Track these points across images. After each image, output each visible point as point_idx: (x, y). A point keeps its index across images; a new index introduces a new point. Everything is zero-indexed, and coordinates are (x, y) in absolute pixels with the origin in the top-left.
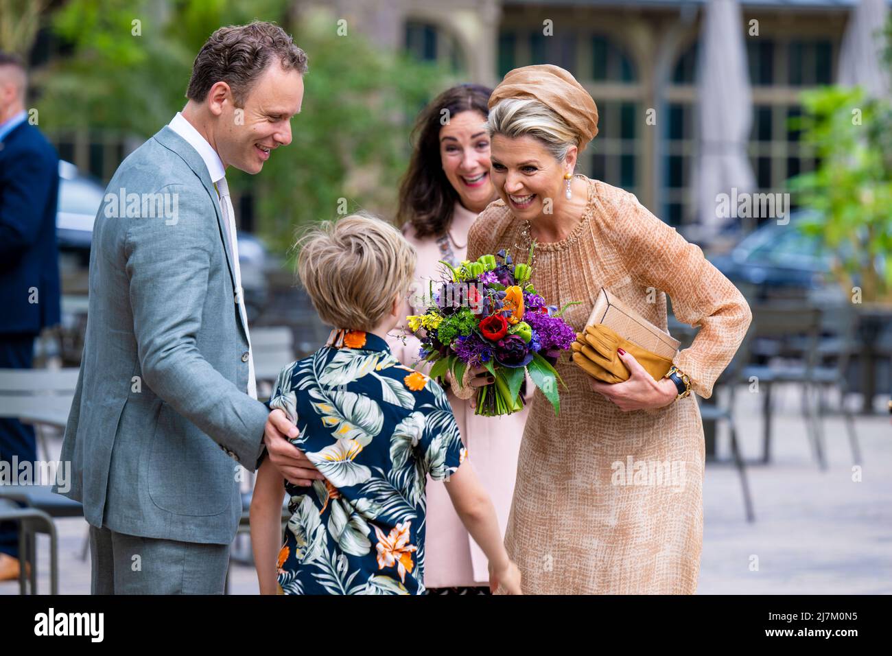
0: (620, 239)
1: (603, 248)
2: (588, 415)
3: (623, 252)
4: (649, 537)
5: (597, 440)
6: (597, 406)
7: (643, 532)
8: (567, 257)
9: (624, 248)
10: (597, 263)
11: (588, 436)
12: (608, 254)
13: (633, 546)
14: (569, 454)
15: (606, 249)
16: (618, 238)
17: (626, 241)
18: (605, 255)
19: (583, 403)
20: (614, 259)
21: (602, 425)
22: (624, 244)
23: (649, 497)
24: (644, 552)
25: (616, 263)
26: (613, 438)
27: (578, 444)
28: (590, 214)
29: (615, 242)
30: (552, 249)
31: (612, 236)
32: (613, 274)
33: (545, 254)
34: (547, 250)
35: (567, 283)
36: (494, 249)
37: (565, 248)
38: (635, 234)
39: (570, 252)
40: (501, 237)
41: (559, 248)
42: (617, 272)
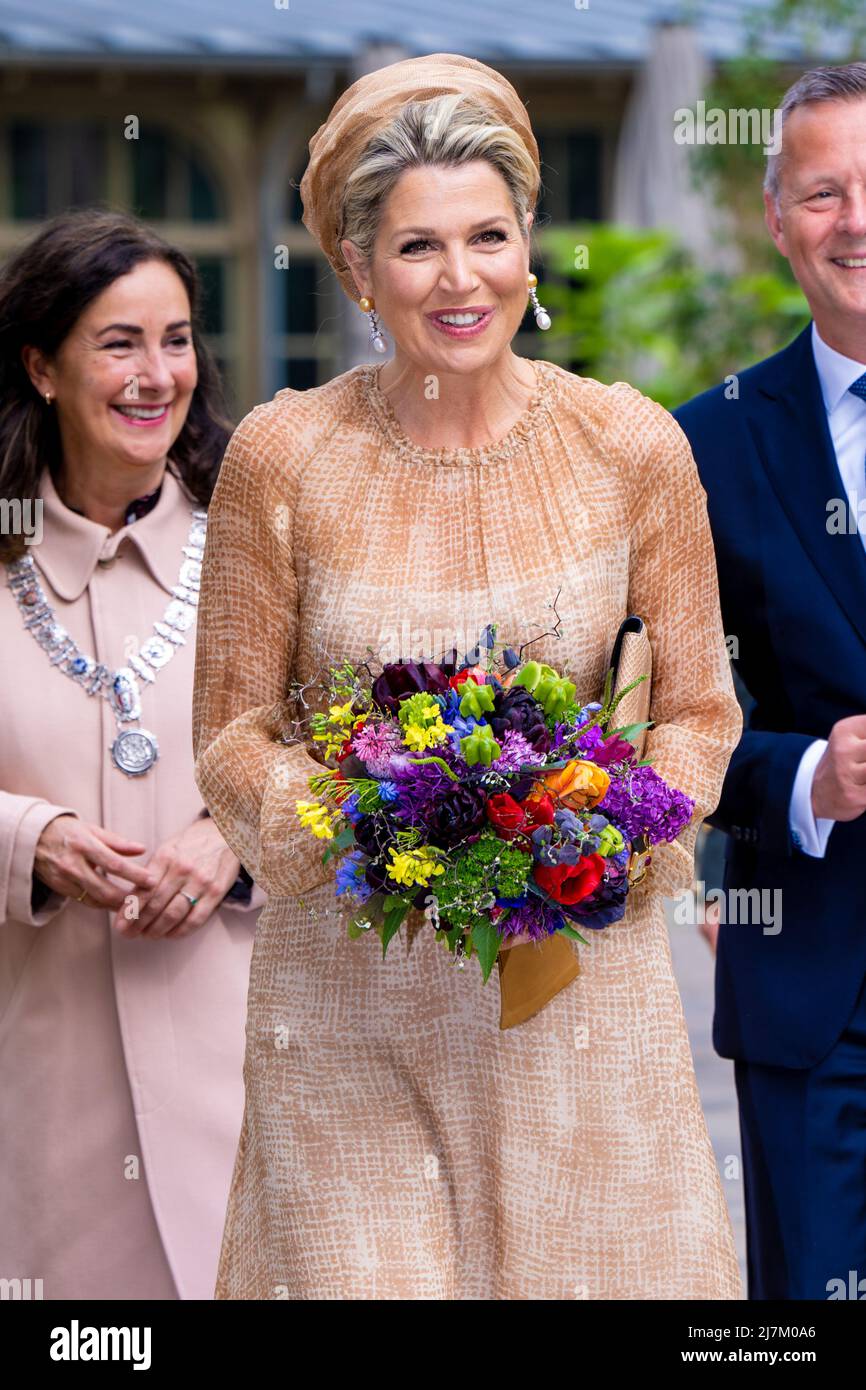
0: (628, 444)
1: (587, 465)
3: (631, 474)
7: (637, 1157)
8: (503, 480)
9: (635, 464)
10: (575, 493)
12: (600, 477)
15: (595, 468)
16: (624, 442)
17: (640, 447)
18: (591, 479)
20: (613, 490)
22: (635, 456)
24: (644, 1201)
25: (615, 499)
28: (549, 399)
29: (616, 450)
30: (467, 461)
31: (608, 439)
32: (606, 522)
33: (446, 472)
34: (454, 462)
35: (503, 534)
36: (307, 464)
37: (497, 461)
38: (659, 435)
39: (510, 469)
40: (327, 439)
41: (484, 458)
42: (613, 518)
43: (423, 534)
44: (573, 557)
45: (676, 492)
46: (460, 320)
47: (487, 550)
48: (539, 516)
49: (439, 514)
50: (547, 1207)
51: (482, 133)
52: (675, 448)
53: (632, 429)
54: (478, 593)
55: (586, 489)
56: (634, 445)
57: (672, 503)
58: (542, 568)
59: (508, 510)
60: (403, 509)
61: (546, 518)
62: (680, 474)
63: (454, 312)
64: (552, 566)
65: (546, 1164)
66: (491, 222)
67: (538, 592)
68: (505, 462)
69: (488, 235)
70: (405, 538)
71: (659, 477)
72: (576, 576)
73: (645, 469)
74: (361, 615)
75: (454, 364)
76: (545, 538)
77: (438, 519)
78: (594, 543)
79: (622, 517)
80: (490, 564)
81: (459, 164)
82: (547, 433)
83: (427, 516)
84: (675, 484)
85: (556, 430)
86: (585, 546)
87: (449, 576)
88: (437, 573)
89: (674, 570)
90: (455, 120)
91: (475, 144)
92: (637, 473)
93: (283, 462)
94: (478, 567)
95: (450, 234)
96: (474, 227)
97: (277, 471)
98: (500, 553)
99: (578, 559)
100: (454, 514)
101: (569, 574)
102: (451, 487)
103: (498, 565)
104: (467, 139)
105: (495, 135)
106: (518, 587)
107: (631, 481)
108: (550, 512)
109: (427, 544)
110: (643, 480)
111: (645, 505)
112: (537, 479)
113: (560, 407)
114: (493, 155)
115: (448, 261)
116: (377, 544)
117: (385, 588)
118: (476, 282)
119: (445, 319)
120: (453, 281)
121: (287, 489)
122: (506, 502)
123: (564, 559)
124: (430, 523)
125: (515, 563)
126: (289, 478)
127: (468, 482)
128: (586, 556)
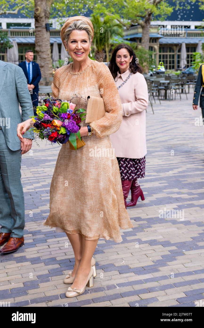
8: (81, 77)
10: (89, 78)
13: (90, 178)
15: (93, 74)
16: (97, 71)
17: (99, 71)
18: (92, 76)
23: (95, 164)
25: (94, 78)
31: (95, 70)
32: (93, 82)
33: (75, 75)
35: (79, 84)
36: (61, 75)
38: (102, 69)
40: (63, 72)
41: (79, 74)
42: (94, 81)
43: (70, 84)
46: (79, 53)
47: (76, 86)
50: (80, 180)
51: (84, 26)
54: (73, 92)
57: (104, 79)
59: (80, 81)
60: (69, 81)
61: (84, 82)
62: (105, 75)
63: (78, 52)
65: (81, 174)
66: (85, 39)
69: (84, 41)
70: (68, 85)
71: (101, 75)
72: (86, 90)
73: (99, 74)
75: (77, 60)
76: (83, 84)
78: (90, 85)
79: (95, 81)
80: (76, 88)
81: (81, 30)
82: (88, 70)
83: (71, 82)
87: (72, 90)
88: (70, 90)
89: (106, 89)
90: (81, 24)
91: (84, 27)
92: (97, 75)
95: (78, 40)
96: (82, 40)
97: (57, 77)
98: (78, 87)
100: (74, 81)
102: (75, 78)
104: (82, 27)
105: (87, 27)
107: (97, 76)
109: (70, 86)
110: (99, 76)
111: (100, 79)
114: (86, 29)
115: (78, 44)
116: (65, 85)
118: (82, 48)
119: (77, 53)
120: (78, 47)
121: (58, 79)
127: (77, 77)
128: (89, 87)
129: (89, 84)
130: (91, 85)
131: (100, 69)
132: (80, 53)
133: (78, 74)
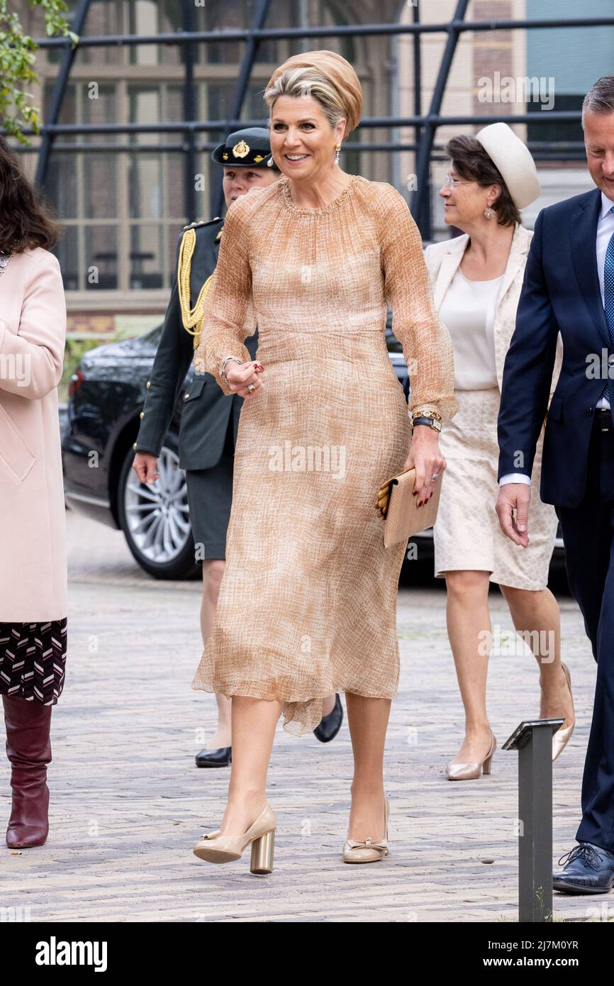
0: (380, 208)
1: (362, 216)
2: (320, 378)
3: (380, 221)
4: (366, 504)
5: (328, 403)
6: (329, 371)
8: (327, 221)
9: (381, 217)
10: (356, 228)
11: (320, 398)
12: (367, 221)
14: (301, 415)
15: (365, 217)
16: (378, 208)
17: (384, 210)
18: (363, 222)
19: (316, 367)
20: (372, 226)
21: (333, 389)
22: (382, 214)
25: (373, 229)
26: (343, 403)
27: (309, 405)
28: (352, 191)
29: (375, 211)
30: (313, 212)
31: (372, 206)
32: (369, 239)
33: (305, 217)
34: (308, 214)
35: (325, 243)
36: (253, 216)
37: (325, 214)
38: (393, 205)
39: (330, 217)
40: (262, 206)
41: (320, 212)
42: (372, 238)
43: (292, 241)
44: (352, 253)
45: (400, 229)
46: (293, 158)
47: (317, 249)
48: (339, 236)
49: (300, 234)
52: (399, 211)
53: (382, 203)
54: (312, 266)
55: (360, 225)
56: (382, 210)
58: (338, 257)
59: (328, 233)
60: (287, 232)
61: (342, 238)
62: (402, 221)
63: (291, 155)
64: (342, 256)
66: (309, 120)
67: (336, 267)
68: (328, 214)
69: (307, 125)
70: (286, 243)
72: (352, 261)
73: (385, 219)
74: (267, 274)
76: (341, 246)
77: (299, 236)
78: (362, 247)
79: (376, 237)
80: (318, 254)
82: (348, 204)
84: (399, 225)
85: (351, 203)
86: (358, 248)
87: (301, 259)
88: (297, 258)
90: (301, 79)
93: (242, 216)
94: (313, 255)
95: (290, 123)
97: (240, 220)
98: (322, 250)
99: (354, 253)
100: (306, 234)
101: (349, 259)
102: (305, 222)
103: (321, 255)
106: (328, 264)
107: (380, 223)
108: (344, 235)
109: (294, 246)
110: (385, 223)
111: (386, 233)
112: (341, 222)
113: (356, 194)
115: (288, 134)
116: (276, 245)
117: (276, 263)
118: (298, 143)
119: (289, 157)
122: (327, 230)
123: (348, 254)
124: (297, 238)
125: (328, 255)
126: (245, 223)
127: (312, 221)
128: (359, 252)
129: (358, 246)
130: (364, 247)
131: (389, 206)
132: (296, 158)
133: (317, 215)
